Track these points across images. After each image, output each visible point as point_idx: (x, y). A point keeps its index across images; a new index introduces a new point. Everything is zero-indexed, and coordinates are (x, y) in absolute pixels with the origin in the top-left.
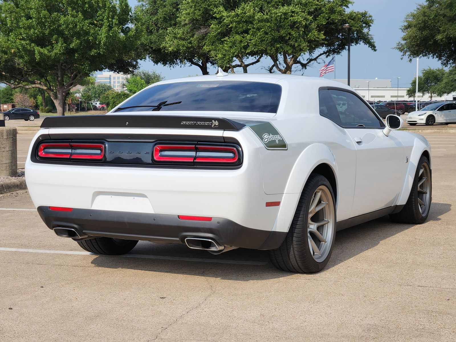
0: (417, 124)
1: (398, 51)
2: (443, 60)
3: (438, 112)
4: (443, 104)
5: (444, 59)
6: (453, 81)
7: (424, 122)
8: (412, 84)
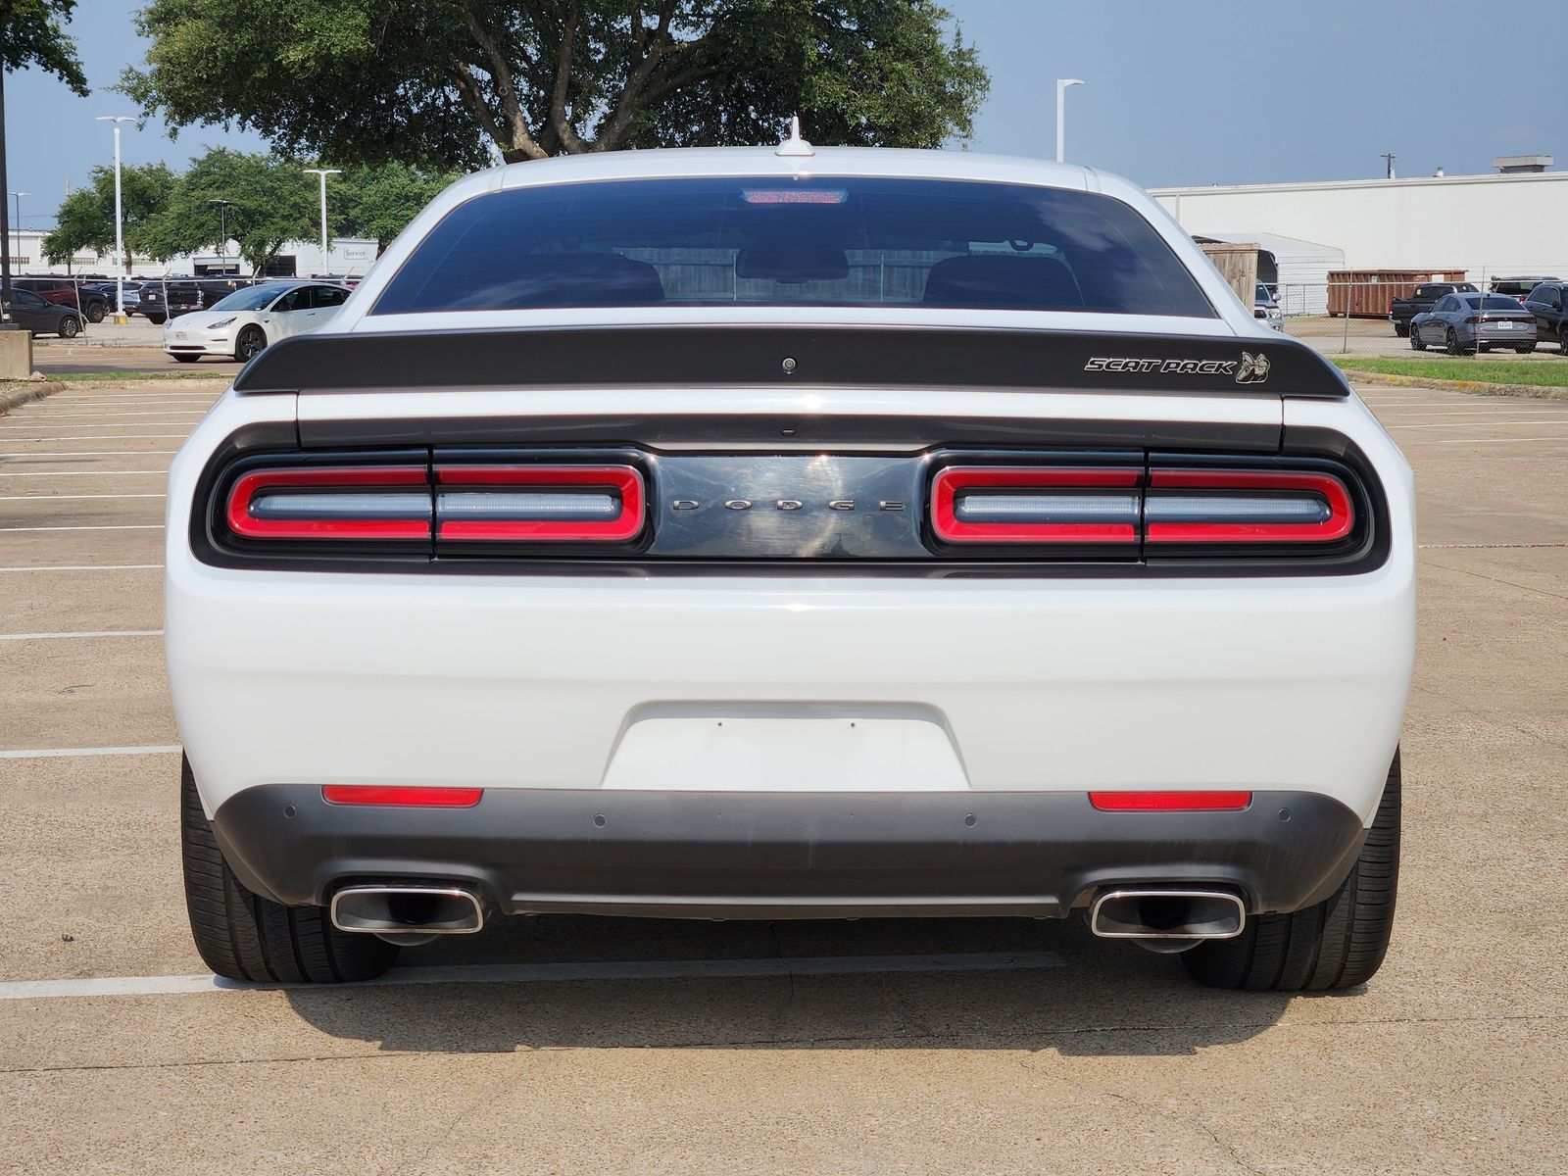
0: (202, 358)
1: (127, 100)
2: (276, 137)
3: (275, 314)
4: (289, 288)
5: (281, 133)
6: (202, 210)
7: (230, 348)
8: (60, 216)
